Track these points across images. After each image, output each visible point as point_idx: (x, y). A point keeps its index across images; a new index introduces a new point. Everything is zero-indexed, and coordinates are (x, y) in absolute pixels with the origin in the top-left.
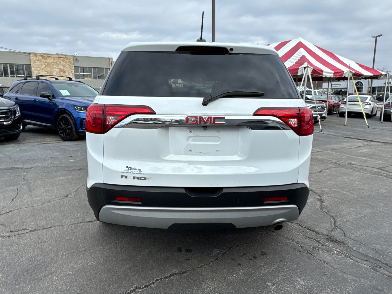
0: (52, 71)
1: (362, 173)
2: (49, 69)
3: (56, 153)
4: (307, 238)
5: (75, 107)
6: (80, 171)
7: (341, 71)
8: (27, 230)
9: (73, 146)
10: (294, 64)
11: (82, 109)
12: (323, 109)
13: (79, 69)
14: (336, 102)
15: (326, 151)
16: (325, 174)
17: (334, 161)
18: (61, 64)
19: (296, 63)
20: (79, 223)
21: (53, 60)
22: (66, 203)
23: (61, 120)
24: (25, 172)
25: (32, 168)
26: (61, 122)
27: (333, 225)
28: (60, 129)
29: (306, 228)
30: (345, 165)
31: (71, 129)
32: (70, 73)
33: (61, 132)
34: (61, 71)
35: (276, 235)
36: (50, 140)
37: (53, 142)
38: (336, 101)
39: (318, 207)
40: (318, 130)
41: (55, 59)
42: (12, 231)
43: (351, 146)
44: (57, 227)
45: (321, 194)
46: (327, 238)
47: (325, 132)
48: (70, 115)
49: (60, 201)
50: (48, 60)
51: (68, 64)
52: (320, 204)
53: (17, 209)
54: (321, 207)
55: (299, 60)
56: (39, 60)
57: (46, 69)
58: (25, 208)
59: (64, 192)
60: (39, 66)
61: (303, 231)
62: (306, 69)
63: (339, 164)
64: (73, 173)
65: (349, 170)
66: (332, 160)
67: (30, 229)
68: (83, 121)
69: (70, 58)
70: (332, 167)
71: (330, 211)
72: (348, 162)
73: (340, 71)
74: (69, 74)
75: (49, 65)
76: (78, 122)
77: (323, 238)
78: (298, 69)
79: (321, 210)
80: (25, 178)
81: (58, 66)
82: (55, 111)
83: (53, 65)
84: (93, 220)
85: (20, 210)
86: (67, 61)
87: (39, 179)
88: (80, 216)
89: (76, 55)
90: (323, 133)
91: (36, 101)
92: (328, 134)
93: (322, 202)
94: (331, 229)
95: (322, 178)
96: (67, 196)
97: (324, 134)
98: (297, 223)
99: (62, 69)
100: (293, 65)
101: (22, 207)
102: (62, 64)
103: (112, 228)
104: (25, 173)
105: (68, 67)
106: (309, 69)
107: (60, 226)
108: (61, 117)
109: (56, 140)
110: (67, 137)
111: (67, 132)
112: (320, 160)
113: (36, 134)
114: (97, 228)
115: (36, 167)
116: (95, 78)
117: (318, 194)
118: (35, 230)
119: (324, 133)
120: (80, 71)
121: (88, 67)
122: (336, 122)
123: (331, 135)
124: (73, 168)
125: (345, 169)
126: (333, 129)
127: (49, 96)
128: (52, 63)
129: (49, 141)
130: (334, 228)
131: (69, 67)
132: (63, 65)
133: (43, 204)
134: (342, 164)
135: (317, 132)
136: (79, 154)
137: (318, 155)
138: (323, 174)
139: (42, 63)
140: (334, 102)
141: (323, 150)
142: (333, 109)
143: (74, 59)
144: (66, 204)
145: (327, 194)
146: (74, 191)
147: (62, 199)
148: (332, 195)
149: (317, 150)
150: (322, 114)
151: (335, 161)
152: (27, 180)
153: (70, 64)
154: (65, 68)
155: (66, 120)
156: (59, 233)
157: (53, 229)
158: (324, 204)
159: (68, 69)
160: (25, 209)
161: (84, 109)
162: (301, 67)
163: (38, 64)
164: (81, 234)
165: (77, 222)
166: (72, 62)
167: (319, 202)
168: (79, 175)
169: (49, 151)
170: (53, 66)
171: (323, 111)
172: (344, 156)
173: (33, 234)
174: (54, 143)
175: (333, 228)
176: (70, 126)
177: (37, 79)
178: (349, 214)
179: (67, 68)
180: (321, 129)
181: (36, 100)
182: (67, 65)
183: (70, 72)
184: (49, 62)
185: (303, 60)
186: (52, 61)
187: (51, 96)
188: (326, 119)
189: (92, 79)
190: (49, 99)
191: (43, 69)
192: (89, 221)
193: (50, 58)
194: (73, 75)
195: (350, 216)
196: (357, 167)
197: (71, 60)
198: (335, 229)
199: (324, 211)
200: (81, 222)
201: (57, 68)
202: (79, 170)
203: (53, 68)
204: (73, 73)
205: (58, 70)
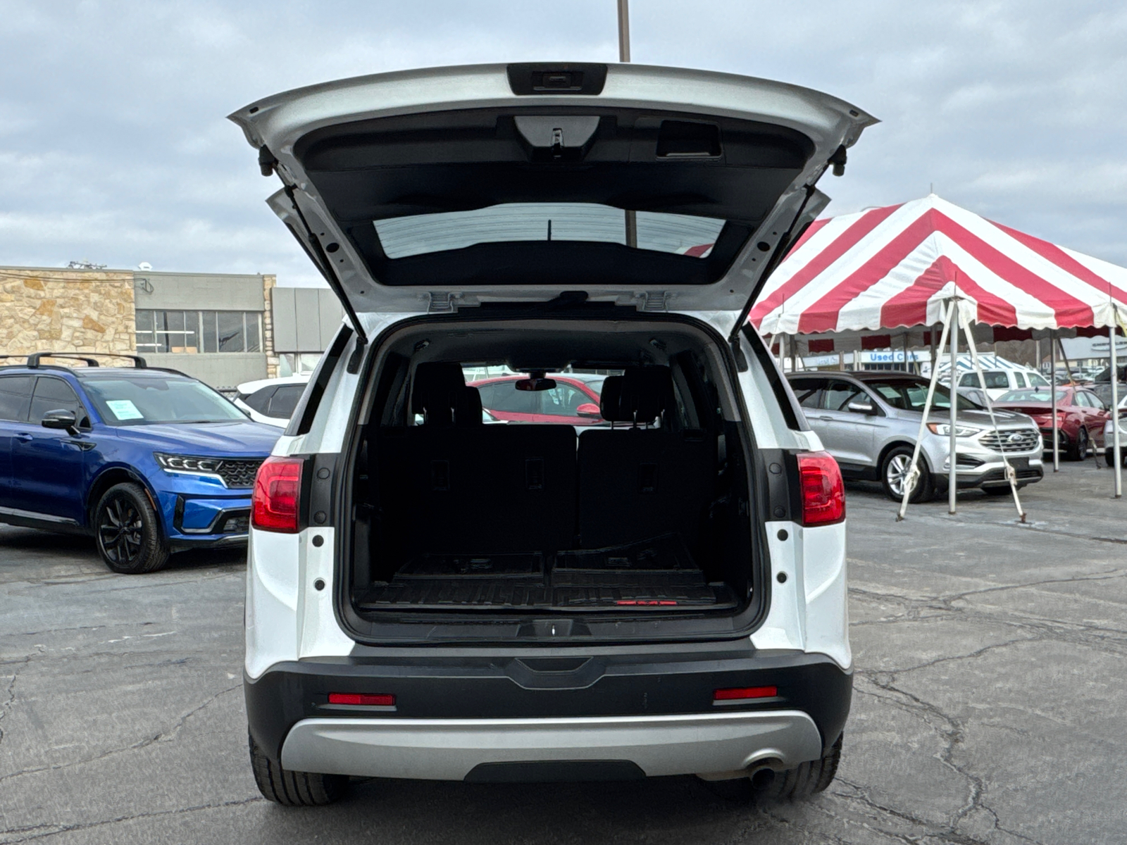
0: (58, 327)
1: (1117, 655)
2: (48, 321)
3: (98, 614)
4: (882, 834)
5: (161, 459)
6: (184, 667)
7: (1083, 307)
8: (56, 826)
9: (150, 589)
10: (911, 284)
11: (181, 464)
12: (1027, 442)
13: (155, 317)
14: (1095, 412)
15: (1021, 586)
16: (991, 660)
17: (1035, 619)
18: (89, 301)
19: (919, 282)
20: (203, 807)
21: (62, 290)
22: (157, 757)
23: (109, 503)
24: (9, 673)
25: (28, 659)
26: (109, 510)
27: (970, 799)
28: (105, 533)
29: (885, 810)
30: (1070, 632)
31: (143, 532)
32: (119, 333)
33: (107, 541)
34: (90, 326)
35: (790, 829)
36: (70, 573)
37: (80, 579)
38: (1092, 409)
39: (938, 756)
40: (1009, 516)
41: (71, 285)
42: (13, 830)
43: (1113, 568)
44: (140, 818)
45: (959, 717)
46: (942, 834)
47: (1036, 524)
48: (142, 484)
49: (136, 750)
50: (44, 290)
51: (114, 301)
52: (947, 746)
53: (13, 775)
54: (947, 754)
55: (928, 272)
56: (12, 291)
57: (37, 320)
58: (37, 771)
59: (145, 728)
60: (13, 313)
61: (875, 819)
62: (951, 304)
63: (1050, 629)
64: (165, 671)
65: (1079, 647)
66: (1031, 616)
67: (62, 823)
68: (184, 502)
69: (124, 280)
70: (1024, 639)
71: (972, 765)
72: (1085, 620)
73: (1076, 307)
74: (117, 336)
75: (46, 307)
76: (168, 509)
77: (931, 832)
78: (924, 305)
79: (945, 763)
80: (14, 690)
81: (79, 308)
82: (90, 474)
83: (62, 307)
84: (245, 799)
85: (20, 776)
86: (113, 292)
87: (60, 692)
88: (204, 790)
89: (143, 269)
90: (1027, 526)
91: (25, 441)
92: (1044, 531)
93: (957, 741)
94: (960, 811)
95: (977, 672)
96: (156, 738)
97: (1030, 531)
98: (862, 798)
99: (91, 321)
100: (908, 289)
101: (26, 769)
102: (95, 303)
103: (303, 818)
104: (12, 677)
105: (112, 312)
106: (960, 303)
107: (148, 815)
108: (108, 492)
109: (88, 571)
110: (127, 561)
111: (129, 543)
112: (990, 616)
113: (19, 553)
114: (257, 819)
115: (40, 658)
116: (209, 348)
117: (949, 719)
118: (78, 827)
119: (1033, 526)
120: (156, 323)
121: (186, 311)
122: (1089, 485)
123: (1057, 532)
124: (161, 659)
125: (1065, 644)
126: (1067, 513)
127: (73, 422)
128: (60, 301)
129: (66, 577)
130: (970, 809)
131: (118, 313)
132: (96, 306)
133: (87, 759)
134: (1059, 628)
135: (1009, 522)
136: (175, 614)
137: (986, 602)
138: (985, 659)
139: (26, 299)
140: (1084, 412)
141: (1010, 585)
142: (1083, 438)
143: (139, 283)
144: (157, 760)
145: (979, 717)
146: (175, 722)
147: (142, 745)
148: (997, 720)
149: (986, 585)
150: (1027, 459)
151: (1042, 618)
152: (21, 695)
153: (123, 302)
154: (102, 317)
155: (128, 503)
156: (149, 832)
157: (131, 822)
158: (962, 745)
159: (114, 319)
160: (37, 773)
161: (189, 464)
162: (933, 298)
163: (8, 304)
164: (214, 836)
165: (197, 805)
166: (129, 296)
167: (945, 740)
168: (185, 677)
169: (73, 609)
170: (61, 310)
171: (1032, 448)
172: (1076, 601)
173: (73, 836)
174: (83, 582)
175: (967, 807)
176: (140, 524)
177: (31, 367)
178: (1032, 771)
179: (112, 316)
180: (1021, 513)
181: (25, 437)
182: (110, 305)
183: (121, 328)
184: (48, 296)
185: (942, 271)
186: (59, 294)
187: (79, 422)
188: (1045, 478)
189: (199, 351)
190: (72, 433)
191: (25, 321)
192: (232, 803)
193: (50, 285)
194: (130, 339)
195: (1031, 775)
196: (1108, 637)
197: (127, 286)
198: (973, 811)
199: (955, 766)
200: (209, 806)
201: (75, 315)
202: (182, 662)
203: (62, 317)
204: (130, 334)
205: (77, 324)
